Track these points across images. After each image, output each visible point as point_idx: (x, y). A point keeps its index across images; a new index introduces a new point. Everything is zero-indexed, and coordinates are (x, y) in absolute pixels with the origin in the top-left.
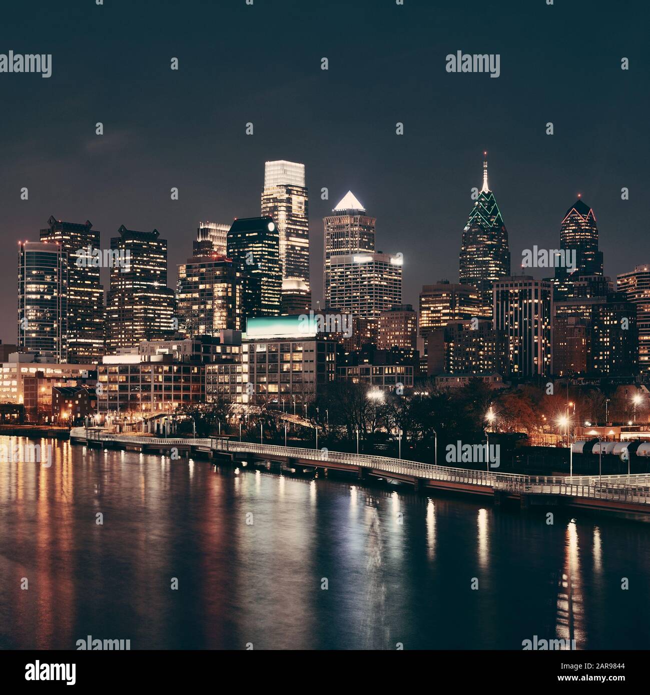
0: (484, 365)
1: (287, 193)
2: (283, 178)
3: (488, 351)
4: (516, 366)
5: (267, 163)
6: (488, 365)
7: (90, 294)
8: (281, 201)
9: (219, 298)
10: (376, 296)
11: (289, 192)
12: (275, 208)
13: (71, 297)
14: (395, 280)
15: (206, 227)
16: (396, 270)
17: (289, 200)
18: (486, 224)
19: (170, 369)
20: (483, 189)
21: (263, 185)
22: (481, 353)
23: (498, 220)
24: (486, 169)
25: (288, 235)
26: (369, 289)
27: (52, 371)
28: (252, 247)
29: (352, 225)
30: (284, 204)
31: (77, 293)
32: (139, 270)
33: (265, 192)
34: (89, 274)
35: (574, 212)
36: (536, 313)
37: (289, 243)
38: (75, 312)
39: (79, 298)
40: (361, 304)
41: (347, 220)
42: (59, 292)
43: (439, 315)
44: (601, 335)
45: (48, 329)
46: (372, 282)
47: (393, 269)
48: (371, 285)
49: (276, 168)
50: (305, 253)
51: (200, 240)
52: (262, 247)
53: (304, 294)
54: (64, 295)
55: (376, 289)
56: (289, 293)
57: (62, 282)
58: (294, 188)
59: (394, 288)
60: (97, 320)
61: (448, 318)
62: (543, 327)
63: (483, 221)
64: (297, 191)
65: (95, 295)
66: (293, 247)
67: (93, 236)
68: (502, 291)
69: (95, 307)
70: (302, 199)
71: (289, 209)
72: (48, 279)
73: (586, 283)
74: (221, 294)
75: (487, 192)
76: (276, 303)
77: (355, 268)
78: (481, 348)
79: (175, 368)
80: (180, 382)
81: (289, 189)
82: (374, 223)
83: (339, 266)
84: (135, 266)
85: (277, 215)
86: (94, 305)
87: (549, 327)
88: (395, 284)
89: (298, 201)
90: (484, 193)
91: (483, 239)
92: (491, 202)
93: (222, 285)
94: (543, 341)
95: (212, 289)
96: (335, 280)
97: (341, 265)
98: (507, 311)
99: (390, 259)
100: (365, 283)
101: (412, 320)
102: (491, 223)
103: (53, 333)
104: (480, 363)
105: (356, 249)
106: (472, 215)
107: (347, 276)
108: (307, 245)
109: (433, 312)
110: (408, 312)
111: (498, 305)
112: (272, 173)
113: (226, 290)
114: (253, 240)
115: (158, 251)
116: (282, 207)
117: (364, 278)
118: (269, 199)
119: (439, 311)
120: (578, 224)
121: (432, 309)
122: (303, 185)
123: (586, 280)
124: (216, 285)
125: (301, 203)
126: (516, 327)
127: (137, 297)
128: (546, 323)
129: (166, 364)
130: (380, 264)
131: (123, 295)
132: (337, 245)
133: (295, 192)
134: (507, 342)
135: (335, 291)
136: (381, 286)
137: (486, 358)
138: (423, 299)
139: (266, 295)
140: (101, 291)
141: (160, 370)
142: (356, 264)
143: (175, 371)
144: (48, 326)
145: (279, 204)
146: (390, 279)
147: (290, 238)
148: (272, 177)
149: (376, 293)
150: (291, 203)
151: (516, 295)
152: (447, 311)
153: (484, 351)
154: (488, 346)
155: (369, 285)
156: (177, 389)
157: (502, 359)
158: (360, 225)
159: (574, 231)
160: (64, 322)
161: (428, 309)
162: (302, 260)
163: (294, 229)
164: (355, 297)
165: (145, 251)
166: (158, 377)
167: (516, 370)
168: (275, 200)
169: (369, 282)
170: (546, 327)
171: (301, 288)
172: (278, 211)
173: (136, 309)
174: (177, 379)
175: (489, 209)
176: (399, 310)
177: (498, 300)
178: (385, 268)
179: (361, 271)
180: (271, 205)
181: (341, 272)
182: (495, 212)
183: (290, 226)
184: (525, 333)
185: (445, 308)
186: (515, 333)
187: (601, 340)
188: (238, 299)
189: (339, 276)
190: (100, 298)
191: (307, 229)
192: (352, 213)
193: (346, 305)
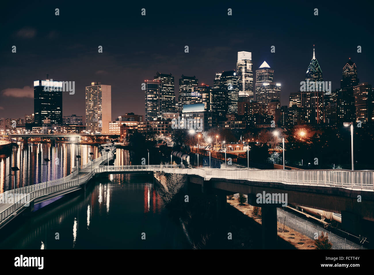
0: (294, 120)
1: (245, 62)
2: (243, 57)
3: (296, 115)
4: (309, 120)
5: (239, 52)
6: (296, 120)
7: (171, 98)
8: (243, 65)
9: (204, 98)
10: (271, 97)
11: (246, 62)
12: (241, 68)
13: (164, 99)
14: (278, 91)
15: (218, 75)
16: (278, 88)
17: (246, 65)
18: (314, 71)
19: (160, 123)
20: (313, 58)
21: (237, 60)
22: (293, 116)
23: (319, 69)
24: (314, 51)
25: (246, 77)
26: (268, 94)
27: (133, 124)
28: (228, 81)
29: (265, 72)
30: (244, 66)
31: (166, 97)
32: (188, 90)
33: (238, 62)
34: (171, 91)
35: (347, 65)
36: (316, 102)
37: (246, 79)
38: (165, 104)
39: (167, 99)
40: (266, 99)
41: (263, 71)
42: (159, 97)
43: (296, 103)
44: (341, 109)
45: (155, 109)
46: (269, 92)
47: (277, 87)
48: (269, 93)
49: (241, 54)
50: (252, 83)
51: (216, 79)
52: (231, 81)
53: (247, 96)
54: (161, 98)
55: (271, 94)
56: (242, 96)
57: (160, 94)
58: (248, 61)
59: (277, 94)
60: (173, 106)
61: (299, 104)
62: (319, 106)
63: (313, 69)
64: (249, 62)
65: (172, 98)
66: (247, 81)
67: (172, 78)
68: (304, 94)
69: (173, 102)
70: (251, 64)
71: (246, 68)
72: (155, 93)
73: (346, 90)
74: (205, 97)
75: (314, 59)
76: (237, 100)
77: (264, 87)
78: (293, 114)
79: (162, 122)
80: (164, 127)
81: (246, 61)
82: (273, 72)
83: (258, 87)
84: (187, 88)
85: (242, 70)
86: (172, 101)
87: (322, 106)
88: (278, 92)
89: (249, 65)
90: (313, 59)
91: (313, 76)
92: (316, 63)
93: (205, 94)
94: (319, 111)
95: (202, 95)
96: (257, 92)
97: (259, 86)
98: (306, 101)
99: (276, 84)
100: (267, 92)
101: (279, 105)
102: (316, 70)
103: (157, 111)
104: (293, 120)
105: (267, 81)
106: (309, 68)
107: (261, 90)
108: (252, 80)
109: (294, 102)
110: (277, 102)
111: (303, 98)
112: (240, 56)
113: (207, 96)
114: (229, 79)
115: (194, 83)
116: (244, 67)
117: (267, 91)
118: (239, 65)
119: (296, 102)
120: (349, 69)
121: (293, 101)
122: (251, 59)
123: (346, 89)
124: (203, 94)
125: (250, 66)
126: (309, 107)
127: (187, 98)
128: (320, 105)
129: (158, 121)
130: (272, 86)
131: (183, 98)
132: (260, 80)
133: (248, 62)
134: (306, 112)
135: (257, 95)
136: (273, 93)
137: (295, 118)
138: (290, 97)
139: (233, 97)
140: (174, 97)
141: (156, 123)
142: (264, 86)
143: (162, 123)
144: (155, 108)
145: (242, 66)
146: (277, 91)
147: (246, 78)
148: (240, 57)
149: (271, 96)
150: (246, 66)
151: (309, 95)
152: (299, 101)
153: (294, 115)
154: (296, 114)
155: (268, 93)
156: (163, 129)
157: (301, 118)
158: (268, 73)
159: (347, 71)
160: (160, 107)
161: (292, 101)
162: (250, 85)
163: (247, 75)
164: (264, 97)
165: (190, 83)
166: (155, 125)
167: (309, 122)
168: (241, 65)
169: (268, 92)
170: (320, 106)
171: (246, 95)
172: (242, 69)
173: (187, 103)
174: (162, 126)
175: (315, 65)
176: (274, 101)
177: (303, 97)
178: (274, 87)
179: (266, 88)
180: (240, 67)
181: (259, 89)
182: (317, 66)
183: (246, 74)
184: (313, 109)
185: (298, 100)
186: (309, 109)
187: (341, 111)
188: (211, 99)
189: (259, 90)
190: (174, 99)
191: (252, 74)
192: (265, 68)
193: (261, 100)
